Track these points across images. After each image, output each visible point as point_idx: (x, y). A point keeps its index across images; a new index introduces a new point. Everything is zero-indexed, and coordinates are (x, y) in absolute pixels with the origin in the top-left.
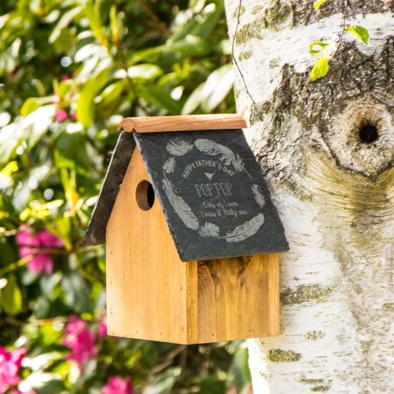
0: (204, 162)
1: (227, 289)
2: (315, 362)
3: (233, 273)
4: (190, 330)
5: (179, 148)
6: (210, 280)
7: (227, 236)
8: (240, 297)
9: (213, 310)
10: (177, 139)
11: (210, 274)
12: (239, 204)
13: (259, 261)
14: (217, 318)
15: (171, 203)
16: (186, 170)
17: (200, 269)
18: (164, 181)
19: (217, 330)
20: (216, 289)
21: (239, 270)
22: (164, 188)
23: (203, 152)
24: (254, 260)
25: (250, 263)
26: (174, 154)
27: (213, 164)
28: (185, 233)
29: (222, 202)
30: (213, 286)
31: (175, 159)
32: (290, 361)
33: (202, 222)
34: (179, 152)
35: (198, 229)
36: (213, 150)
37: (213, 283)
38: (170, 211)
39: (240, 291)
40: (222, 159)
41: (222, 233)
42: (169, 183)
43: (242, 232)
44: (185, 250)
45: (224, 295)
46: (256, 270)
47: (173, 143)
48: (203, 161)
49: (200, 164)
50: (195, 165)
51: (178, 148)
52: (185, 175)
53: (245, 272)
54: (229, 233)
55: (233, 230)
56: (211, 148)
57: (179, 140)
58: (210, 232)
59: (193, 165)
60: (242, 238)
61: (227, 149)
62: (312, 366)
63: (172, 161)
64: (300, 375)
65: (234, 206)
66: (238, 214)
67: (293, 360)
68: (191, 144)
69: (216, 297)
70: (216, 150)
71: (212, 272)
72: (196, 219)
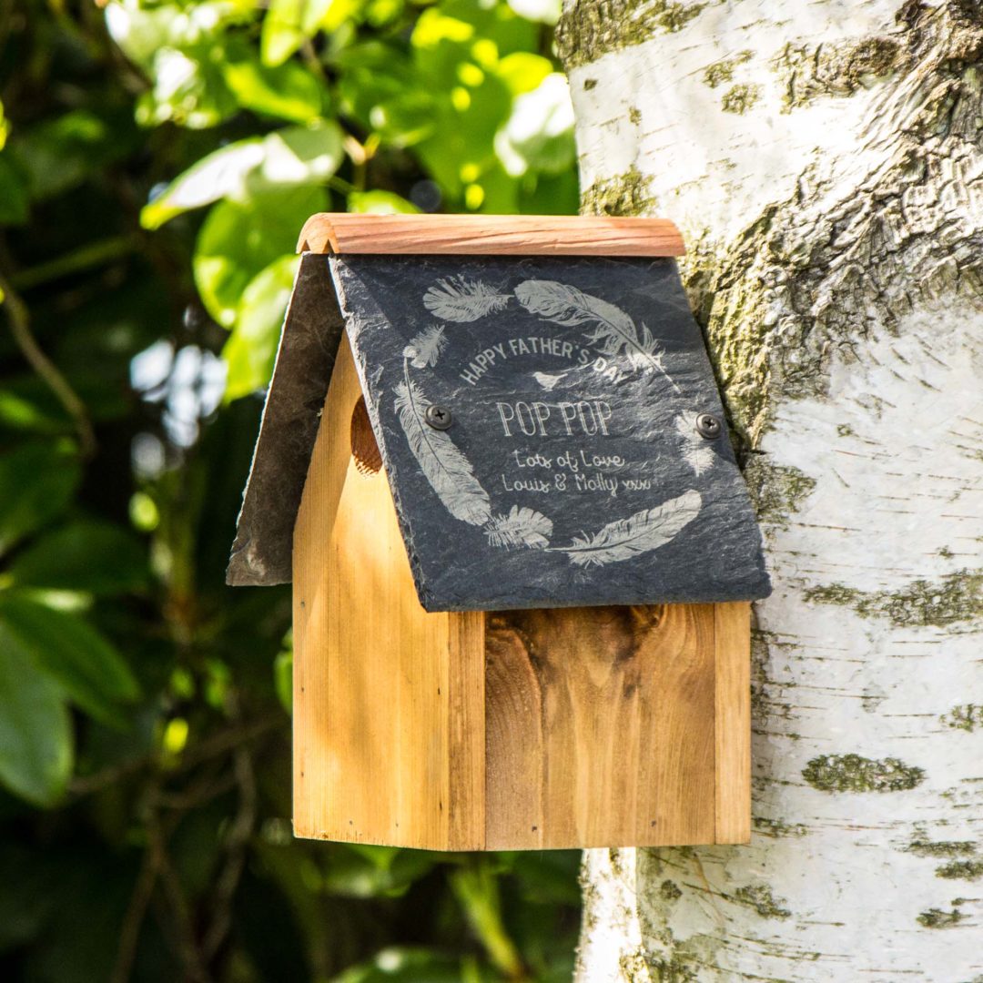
0: (538, 343)
1: (580, 701)
2: (957, 794)
3: (600, 654)
4: (458, 811)
5: (466, 300)
6: (528, 673)
7: (574, 548)
8: (623, 725)
9: (534, 758)
10: (462, 278)
11: (525, 654)
12: (627, 461)
13: (684, 625)
14: (546, 779)
15: (414, 450)
16: (476, 363)
17: (495, 640)
18: (402, 390)
19: (546, 815)
20: (543, 699)
21: (618, 647)
22: (396, 408)
23: (538, 315)
24: (667, 622)
25: (655, 630)
26: (444, 317)
27: (564, 350)
28: (444, 531)
29: (575, 453)
30: (537, 690)
31: (445, 332)
32: (887, 788)
33: (502, 504)
34: (460, 312)
35: (485, 524)
36: (572, 311)
37: (535, 682)
38: (406, 470)
39: (624, 708)
40: (595, 337)
41: (561, 536)
42: (417, 395)
43: (625, 537)
44: (436, 578)
45: (569, 715)
46: (675, 652)
47: (446, 286)
48: (533, 340)
49: (523, 348)
50: (507, 349)
51: (459, 303)
52: (471, 375)
53: (639, 654)
54: (583, 538)
55: (597, 532)
56: (566, 307)
57: (468, 281)
58: (522, 534)
59: (501, 351)
60: (621, 554)
61: (617, 310)
62: (950, 804)
63: (436, 335)
64: (912, 829)
65: (612, 466)
66: (621, 489)
67: (896, 786)
68: (503, 292)
69: (543, 722)
70: (581, 312)
71: (533, 650)
72: (486, 496)
